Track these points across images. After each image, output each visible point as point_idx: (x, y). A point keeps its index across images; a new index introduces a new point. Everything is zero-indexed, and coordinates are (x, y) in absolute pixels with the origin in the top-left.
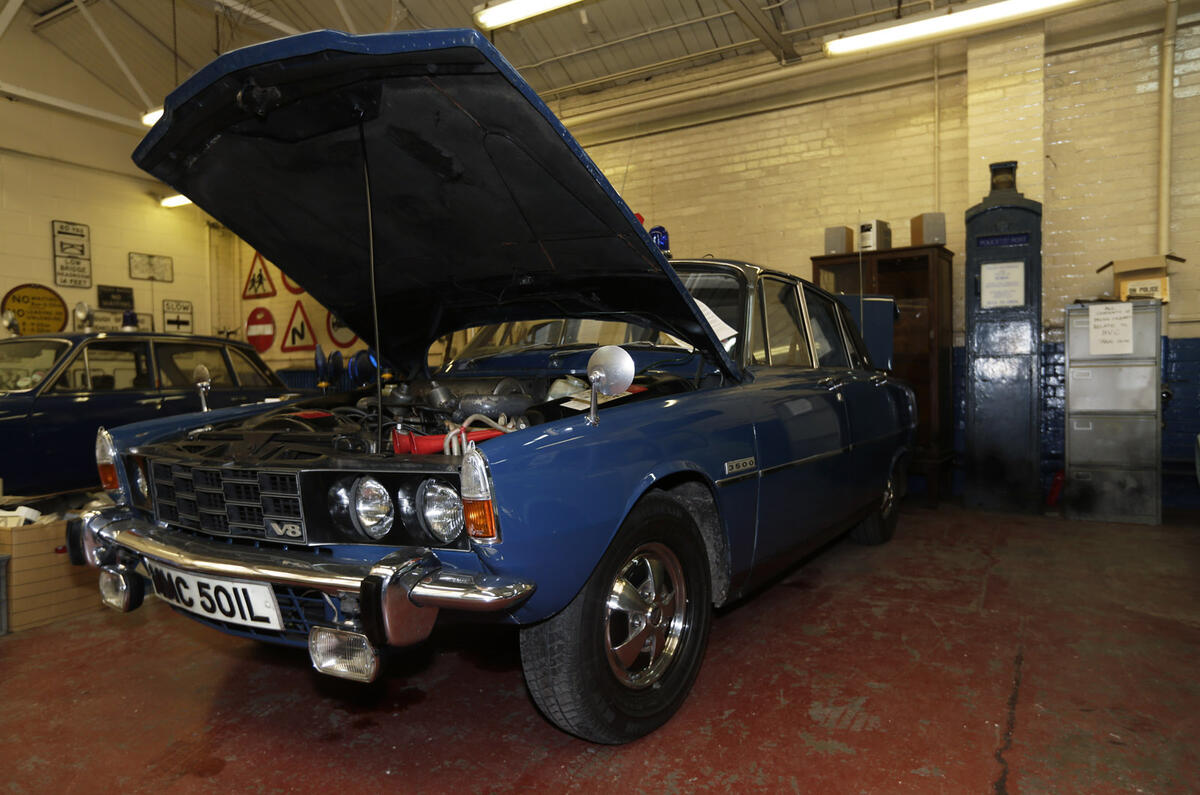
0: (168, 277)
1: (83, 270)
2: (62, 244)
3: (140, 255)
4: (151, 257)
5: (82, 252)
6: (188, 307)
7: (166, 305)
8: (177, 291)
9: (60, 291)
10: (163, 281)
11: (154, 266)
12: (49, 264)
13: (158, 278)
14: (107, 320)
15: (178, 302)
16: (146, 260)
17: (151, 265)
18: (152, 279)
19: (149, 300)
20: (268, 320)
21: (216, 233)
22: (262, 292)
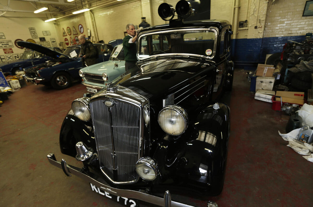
0: (50, 34)
1: (36, 35)
2: (32, 32)
3: (44, 31)
4: (46, 31)
5: (35, 32)
6: (54, 39)
7: (51, 39)
8: (52, 36)
9: (33, 39)
10: (49, 35)
11: (47, 33)
12: (31, 35)
13: (48, 35)
14: (42, 43)
15: (53, 38)
16: (45, 32)
17: (46, 33)
18: (47, 35)
19: (47, 38)
20: (67, 40)
21: (56, 25)
22: (65, 35)
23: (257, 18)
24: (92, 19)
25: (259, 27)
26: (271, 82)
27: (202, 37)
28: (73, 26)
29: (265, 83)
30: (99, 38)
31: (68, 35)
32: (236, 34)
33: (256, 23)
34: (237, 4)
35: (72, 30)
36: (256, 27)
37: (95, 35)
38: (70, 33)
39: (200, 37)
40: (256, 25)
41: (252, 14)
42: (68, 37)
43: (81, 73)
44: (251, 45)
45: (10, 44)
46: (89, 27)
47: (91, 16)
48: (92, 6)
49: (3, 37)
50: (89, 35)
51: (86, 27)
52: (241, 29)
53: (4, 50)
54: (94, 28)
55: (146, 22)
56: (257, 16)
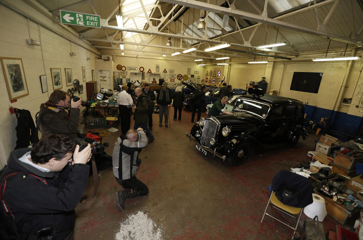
0: (198, 73)
1: (190, 73)
2: (188, 70)
5: (190, 71)
6: (200, 77)
7: (198, 77)
8: (199, 75)
9: (188, 75)
12: (187, 73)
14: (191, 78)
17: (196, 72)
18: (196, 74)
19: (196, 76)
20: (208, 79)
21: (204, 68)
22: (208, 75)
23: (360, 99)
24: (229, 69)
25: (361, 107)
26: (326, 149)
27: (308, 103)
28: (215, 71)
29: (322, 148)
30: (229, 83)
31: (209, 76)
32: (338, 107)
33: (358, 103)
34: (344, 83)
35: (213, 73)
36: (357, 107)
37: (227, 80)
38: (210, 75)
39: (306, 102)
40: (358, 105)
41: (356, 95)
42: (209, 77)
43: (207, 107)
44: (350, 120)
45: (175, 76)
46: (224, 74)
47: (229, 68)
48: (232, 61)
49: (173, 72)
50: (223, 80)
51: (223, 73)
52: (345, 104)
53: (171, 79)
54: (228, 75)
55: (265, 81)
56: (360, 97)
